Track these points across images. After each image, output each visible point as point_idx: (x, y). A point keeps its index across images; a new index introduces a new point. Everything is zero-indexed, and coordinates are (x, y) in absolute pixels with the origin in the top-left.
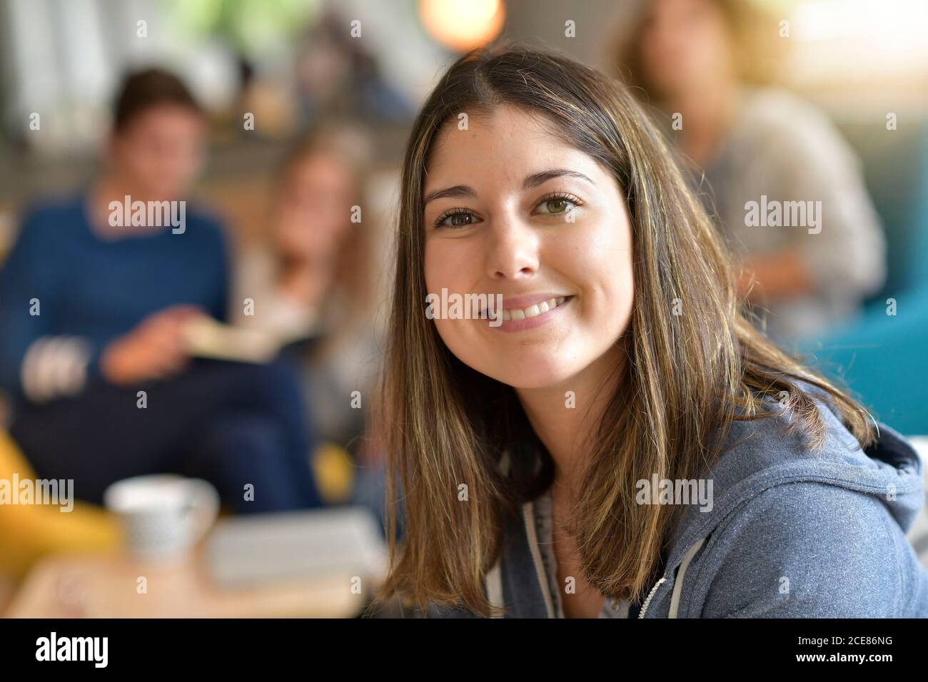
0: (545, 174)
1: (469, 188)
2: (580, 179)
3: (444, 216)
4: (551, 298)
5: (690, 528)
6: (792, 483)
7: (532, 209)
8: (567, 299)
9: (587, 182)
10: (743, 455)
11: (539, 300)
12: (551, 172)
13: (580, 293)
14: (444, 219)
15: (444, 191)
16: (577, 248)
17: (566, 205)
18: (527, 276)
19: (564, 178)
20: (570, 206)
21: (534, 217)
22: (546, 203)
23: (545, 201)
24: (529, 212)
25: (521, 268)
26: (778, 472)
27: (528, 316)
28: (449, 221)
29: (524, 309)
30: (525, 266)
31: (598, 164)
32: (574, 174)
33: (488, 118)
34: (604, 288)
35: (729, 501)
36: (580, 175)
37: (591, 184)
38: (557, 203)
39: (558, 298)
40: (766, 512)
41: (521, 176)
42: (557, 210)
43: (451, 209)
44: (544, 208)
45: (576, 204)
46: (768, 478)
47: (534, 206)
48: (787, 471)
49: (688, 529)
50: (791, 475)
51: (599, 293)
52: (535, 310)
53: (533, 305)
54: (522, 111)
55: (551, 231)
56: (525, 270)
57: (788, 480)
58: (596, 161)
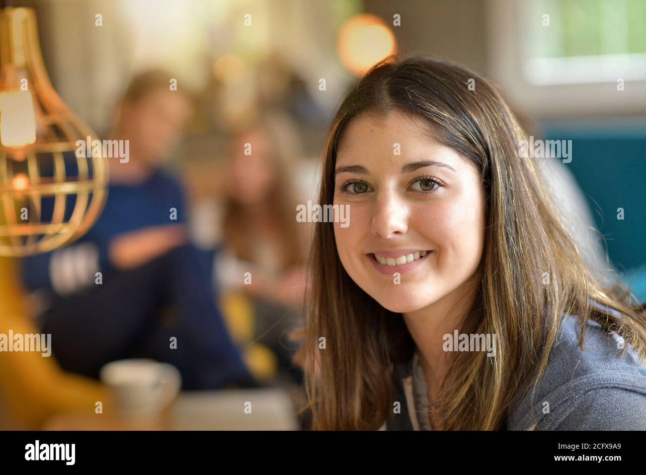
0: (418, 164)
1: (365, 168)
2: (444, 168)
3: (347, 183)
4: (415, 252)
5: (528, 415)
6: (602, 388)
7: (407, 187)
8: (428, 252)
9: (450, 170)
10: (567, 363)
11: (406, 253)
12: (422, 162)
13: (437, 249)
14: (347, 186)
15: (348, 167)
16: (435, 220)
17: (434, 185)
18: (397, 236)
19: (432, 167)
20: (436, 186)
21: (410, 193)
22: (419, 182)
23: (417, 181)
24: (406, 189)
25: (392, 232)
26: (593, 379)
27: (398, 264)
28: (351, 188)
29: (395, 258)
30: (396, 230)
31: (460, 156)
32: (440, 165)
33: (383, 119)
34: (454, 247)
35: (557, 398)
36: (445, 166)
37: (452, 171)
38: (428, 183)
39: (421, 252)
40: (586, 408)
41: (401, 164)
42: (428, 188)
43: (351, 180)
44: (417, 186)
45: (440, 185)
46: (586, 384)
47: (409, 185)
48: (600, 379)
49: (526, 416)
50: (602, 382)
51: (450, 252)
52: (403, 260)
53: (402, 256)
54: (406, 117)
55: (420, 205)
56: (397, 233)
57: (600, 386)
58: (459, 154)
